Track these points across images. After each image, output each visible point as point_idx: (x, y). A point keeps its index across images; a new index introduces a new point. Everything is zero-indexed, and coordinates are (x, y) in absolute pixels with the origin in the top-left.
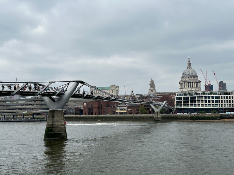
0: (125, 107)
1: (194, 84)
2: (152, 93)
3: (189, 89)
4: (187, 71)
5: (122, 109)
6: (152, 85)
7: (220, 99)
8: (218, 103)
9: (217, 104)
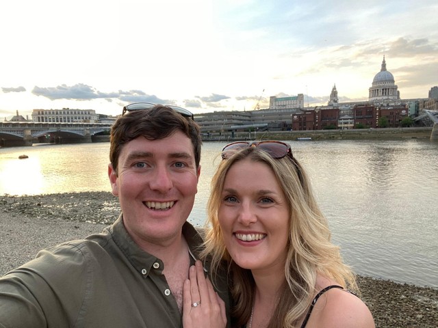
0: (351, 119)
1: (391, 90)
5: (348, 122)
6: (334, 93)
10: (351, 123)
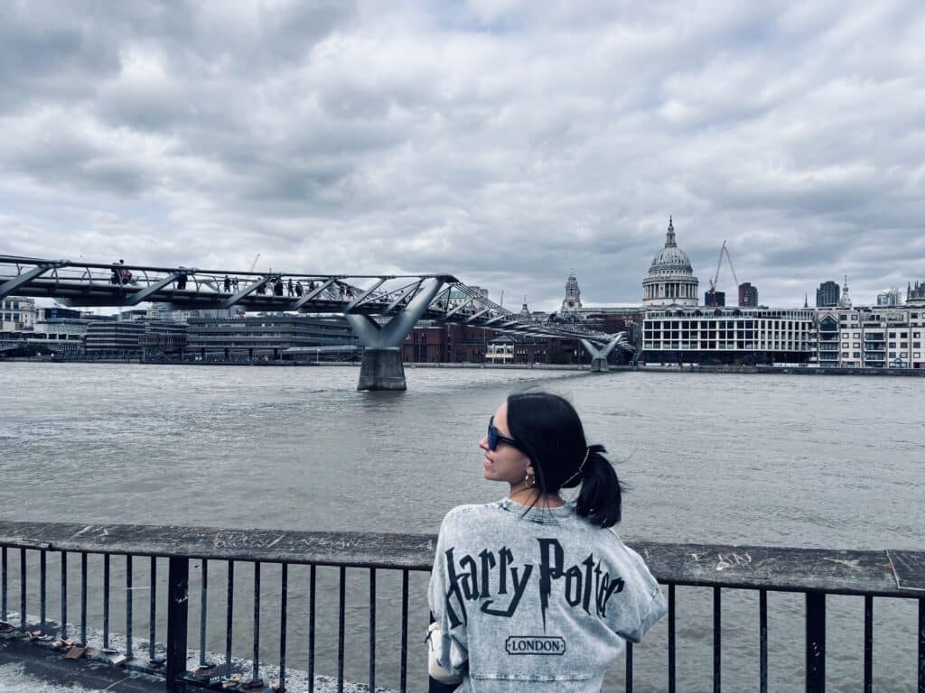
0: (508, 344)
1: (683, 288)
2: (572, 309)
3: (669, 302)
4: (666, 253)
5: (502, 350)
6: (573, 289)
7: (760, 329)
8: (754, 339)
9: (751, 342)
10: (509, 351)
